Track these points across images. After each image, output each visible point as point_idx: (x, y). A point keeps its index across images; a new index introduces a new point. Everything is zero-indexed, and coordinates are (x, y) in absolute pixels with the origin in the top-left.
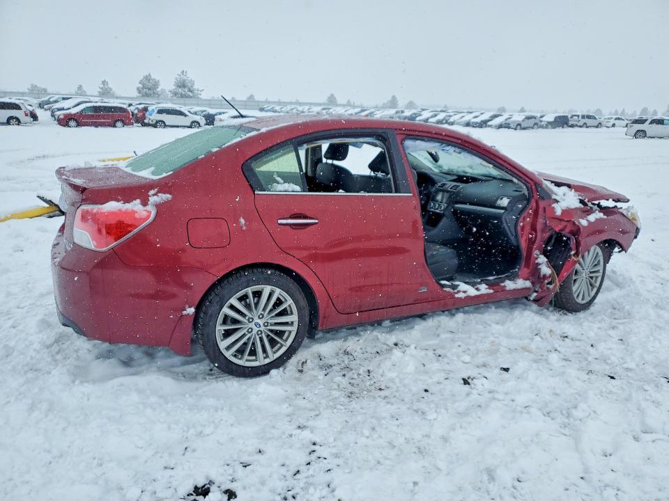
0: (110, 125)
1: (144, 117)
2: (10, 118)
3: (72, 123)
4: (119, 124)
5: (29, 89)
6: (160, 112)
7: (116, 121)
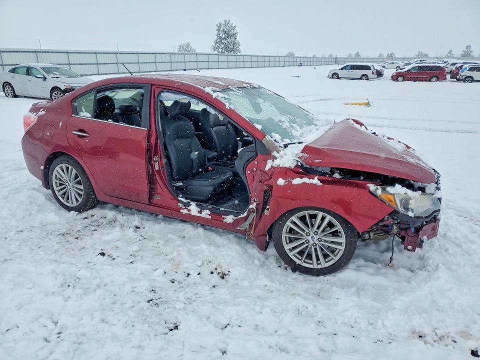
0: (426, 80)
1: (457, 74)
2: (363, 75)
3: (400, 79)
4: (434, 79)
5: (416, 55)
6: (471, 69)
7: (431, 78)
